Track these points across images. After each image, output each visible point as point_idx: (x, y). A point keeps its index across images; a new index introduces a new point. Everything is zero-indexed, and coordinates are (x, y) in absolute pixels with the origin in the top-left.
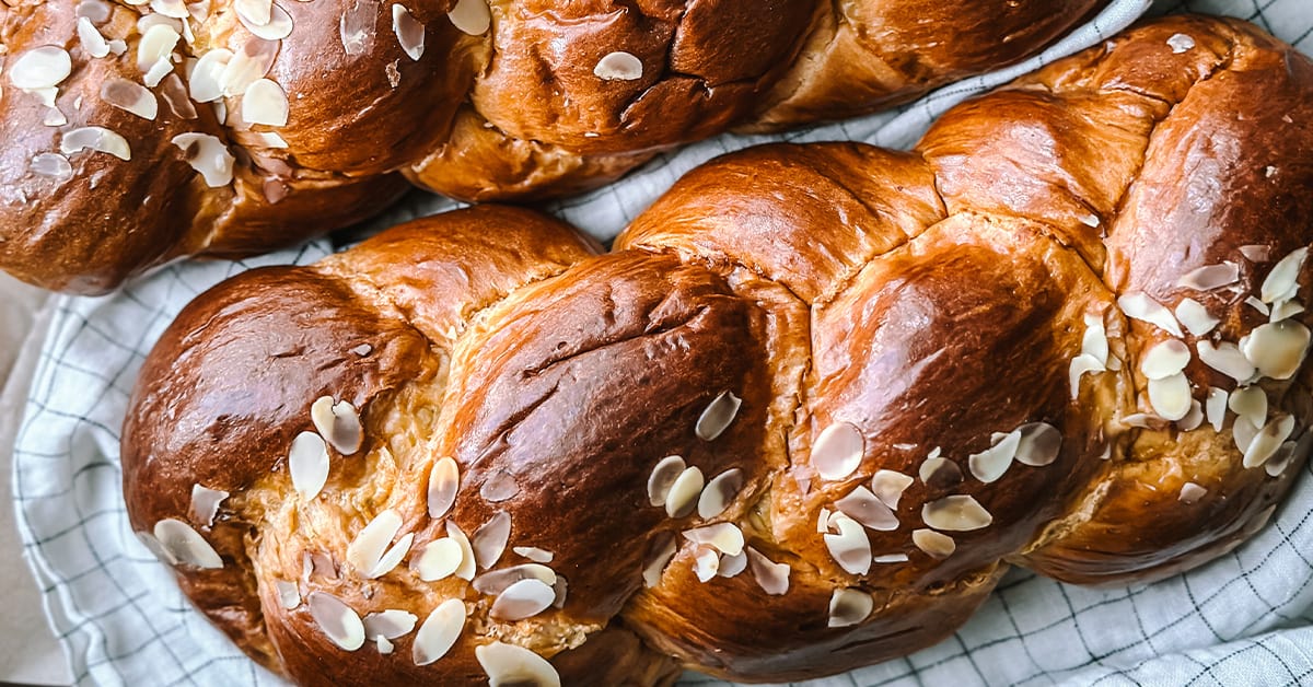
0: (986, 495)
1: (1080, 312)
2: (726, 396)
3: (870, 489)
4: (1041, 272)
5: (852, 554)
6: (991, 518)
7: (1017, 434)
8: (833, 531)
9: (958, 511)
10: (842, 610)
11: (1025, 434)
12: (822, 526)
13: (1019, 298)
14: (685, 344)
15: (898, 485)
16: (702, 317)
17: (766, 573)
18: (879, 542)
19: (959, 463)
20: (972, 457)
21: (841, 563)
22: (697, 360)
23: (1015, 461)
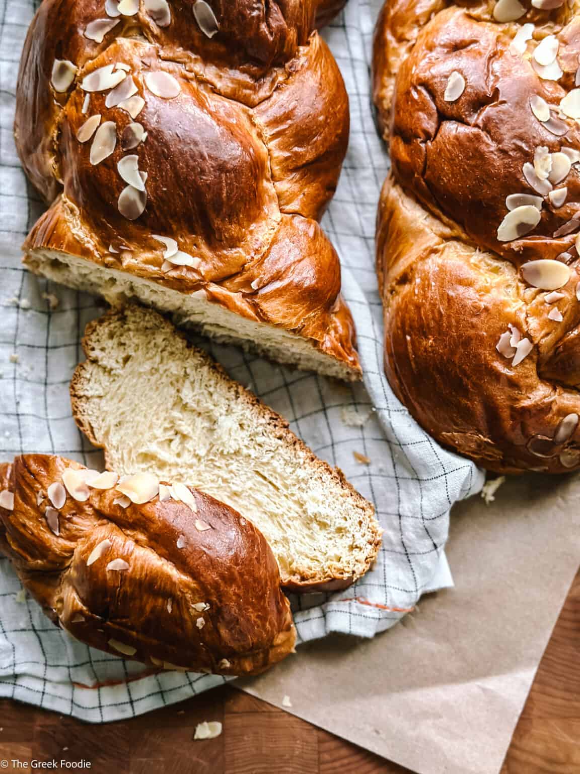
0: (110, 164)
1: (202, 257)
2: (215, 28)
3: (135, 94)
4: (234, 243)
5: (97, 80)
6: (95, 164)
7: (143, 189)
8: (115, 71)
9: (105, 144)
10: (63, 69)
11: (141, 194)
12: (120, 65)
13: (223, 220)
14: (255, 13)
15: (133, 109)
16: (267, 33)
17: (101, 26)
18: (100, 95)
19: (135, 149)
20: (137, 157)
21: (93, 74)
22: (244, 16)
23: (126, 185)
